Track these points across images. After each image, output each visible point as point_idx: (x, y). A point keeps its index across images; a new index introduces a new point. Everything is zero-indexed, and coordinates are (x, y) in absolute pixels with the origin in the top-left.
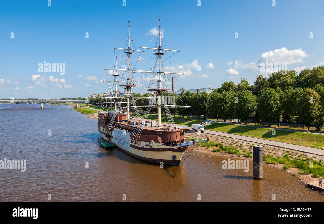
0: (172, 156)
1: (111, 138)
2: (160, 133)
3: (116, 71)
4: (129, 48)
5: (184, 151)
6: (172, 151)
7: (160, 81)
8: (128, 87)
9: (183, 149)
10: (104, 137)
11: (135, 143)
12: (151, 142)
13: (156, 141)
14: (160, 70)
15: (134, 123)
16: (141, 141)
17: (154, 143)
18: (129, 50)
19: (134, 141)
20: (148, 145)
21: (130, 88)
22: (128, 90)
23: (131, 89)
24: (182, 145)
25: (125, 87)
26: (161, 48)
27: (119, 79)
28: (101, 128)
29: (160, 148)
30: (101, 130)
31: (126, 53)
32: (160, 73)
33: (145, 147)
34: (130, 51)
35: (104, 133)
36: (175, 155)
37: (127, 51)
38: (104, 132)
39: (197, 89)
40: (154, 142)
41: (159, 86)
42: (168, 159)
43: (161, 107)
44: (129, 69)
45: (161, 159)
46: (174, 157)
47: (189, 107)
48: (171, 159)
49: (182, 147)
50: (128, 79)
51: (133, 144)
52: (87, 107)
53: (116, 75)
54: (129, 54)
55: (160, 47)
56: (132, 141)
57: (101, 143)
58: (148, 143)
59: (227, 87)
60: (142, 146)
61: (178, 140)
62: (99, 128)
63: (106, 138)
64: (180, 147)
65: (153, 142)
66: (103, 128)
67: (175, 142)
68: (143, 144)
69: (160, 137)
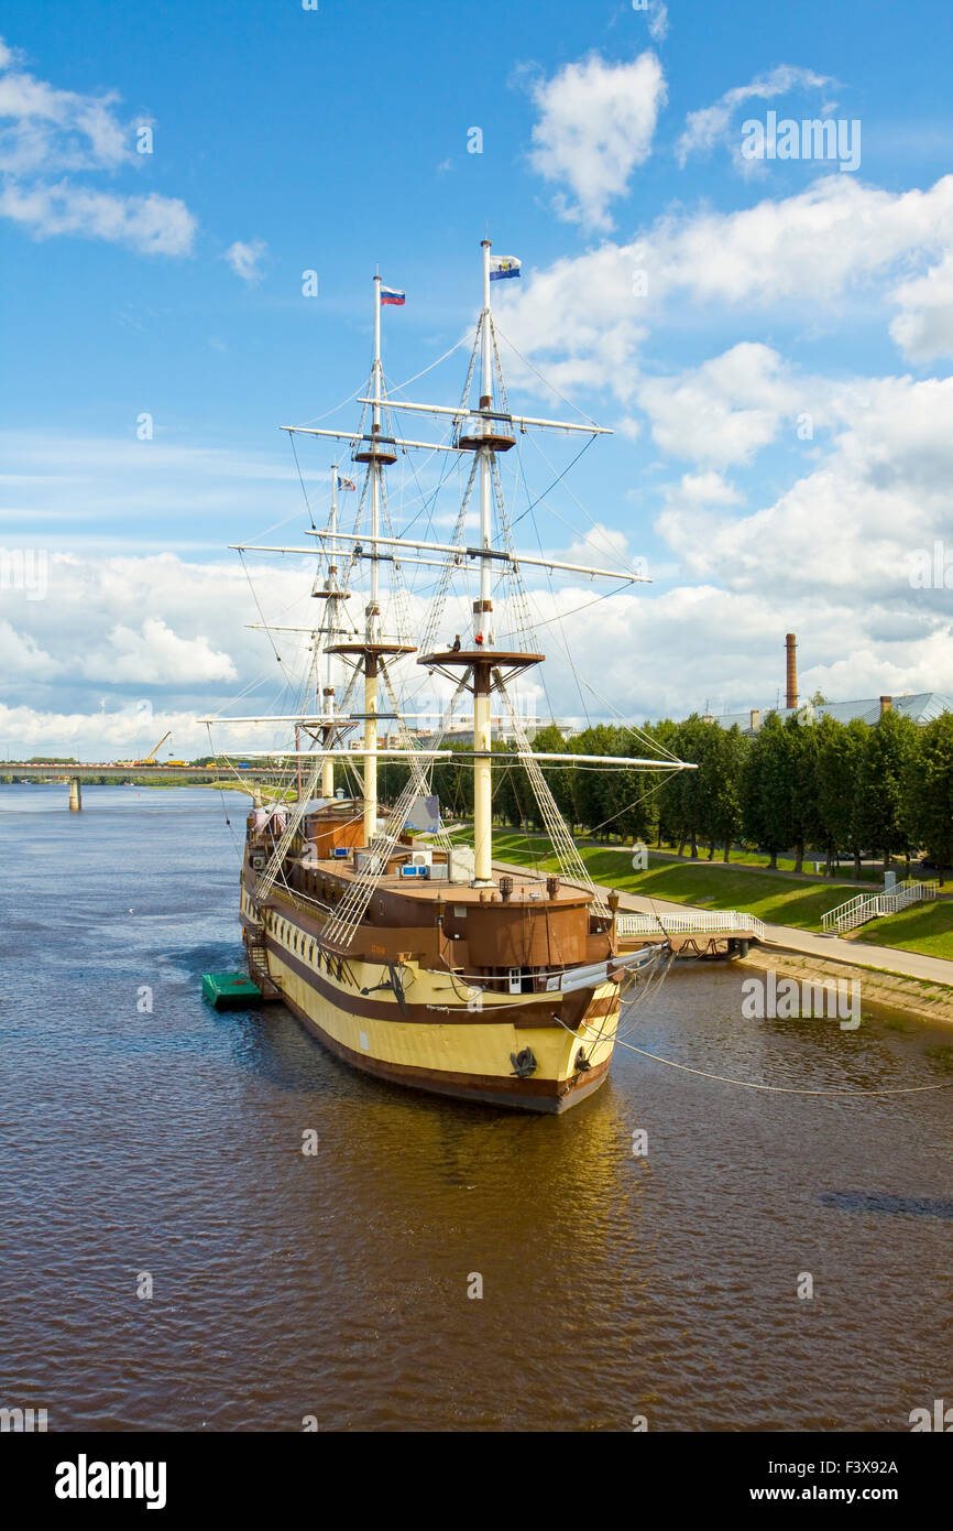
0: (512, 1057)
1: (269, 951)
2: (460, 914)
4: (376, 428)
5: (577, 1024)
6: (511, 1026)
8: (371, 659)
11: (339, 975)
12: (397, 969)
13: (431, 963)
14: (486, 540)
16: (363, 959)
17: (418, 973)
18: (378, 440)
20: (384, 985)
21: (382, 665)
22: (370, 673)
23: (390, 670)
24: (567, 987)
25: (355, 658)
26: (492, 408)
28: (244, 896)
29: (444, 1005)
30: (243, 908)
31: (361, 458)
32: (487, 555)
33: (373, 996)
34: (380, 449)
35: (251, 928)
36: (528, 1049)
37: (365, 448)
40: (420, 967)
41: (479, 632)
42: (492, 1071)
44: (379, 550)
45: (454, 1070)
46: (525, 1059)
47: (682, 765)
48: (505, 1069)
49: (567, 997)
50: (372, 612)
51: (333, 980)
53: (330, 595)
54: (377, 465)
55: (484, 401)
57: (205, 977)
58: (385, 973)
60: (361, 993)
64: (559, 996)
65: (414, 965)
66: (248, 898)
68: (367, 978)
69: (450, 936)
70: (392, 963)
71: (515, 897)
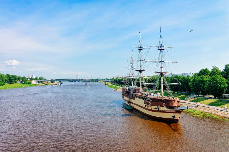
0: (172, 116)
1: (131, 103)
2: (164, 101)
3: (132, 61)
4: (140, 46)
5: (180, 113)
6: (172, 113)
7: (162, 67)
8: (140, 71)
9: (180, 112)
10: (126, 103)
11: (148, 107)
13: (162, 106)
14: (162, 60)
15: (146, 94)
16: (152, 105)
19: (147, 105)
20: (156, 108)
21: (142, 72)
22: (140, 73)
24: (179, 109)
25: (139, 71)
26: (162, 46)
27: (134, 66)
28: (124, 97)
30: (124, 98)
31: (139, 49)
32: (162, 62)
33: (155, 109)
34: (141, 48)
35: (127, 101)
37: (139, 48)
38: (126, 99)
39: (183, 74)
41: (161, 70)
42: (170, 118)
43: (163, 84)
44: (141, 59)
46: (174, 117)
47: (181, 84)
48: (172, 118)
49: (179, 110)
50: (140, 66)
51: (147, 107)
52: (112, 85)
53: (132, 64)
54: (141, 50)
56: (145, 105)
58: (157, 107)
59: (204, 72)
60: (153, 109)
61: (176, 105)
62: (123, 97)
63: (128, 104)
64: (178, 110)
65: (160, 106)
66: (126, 97)
67: (174, 107)
68: (153, 107)
69: (164, 103)
70: (158, 106)
71: (170, 99)
